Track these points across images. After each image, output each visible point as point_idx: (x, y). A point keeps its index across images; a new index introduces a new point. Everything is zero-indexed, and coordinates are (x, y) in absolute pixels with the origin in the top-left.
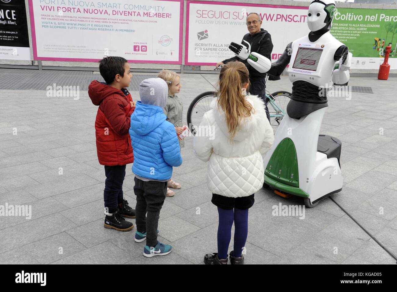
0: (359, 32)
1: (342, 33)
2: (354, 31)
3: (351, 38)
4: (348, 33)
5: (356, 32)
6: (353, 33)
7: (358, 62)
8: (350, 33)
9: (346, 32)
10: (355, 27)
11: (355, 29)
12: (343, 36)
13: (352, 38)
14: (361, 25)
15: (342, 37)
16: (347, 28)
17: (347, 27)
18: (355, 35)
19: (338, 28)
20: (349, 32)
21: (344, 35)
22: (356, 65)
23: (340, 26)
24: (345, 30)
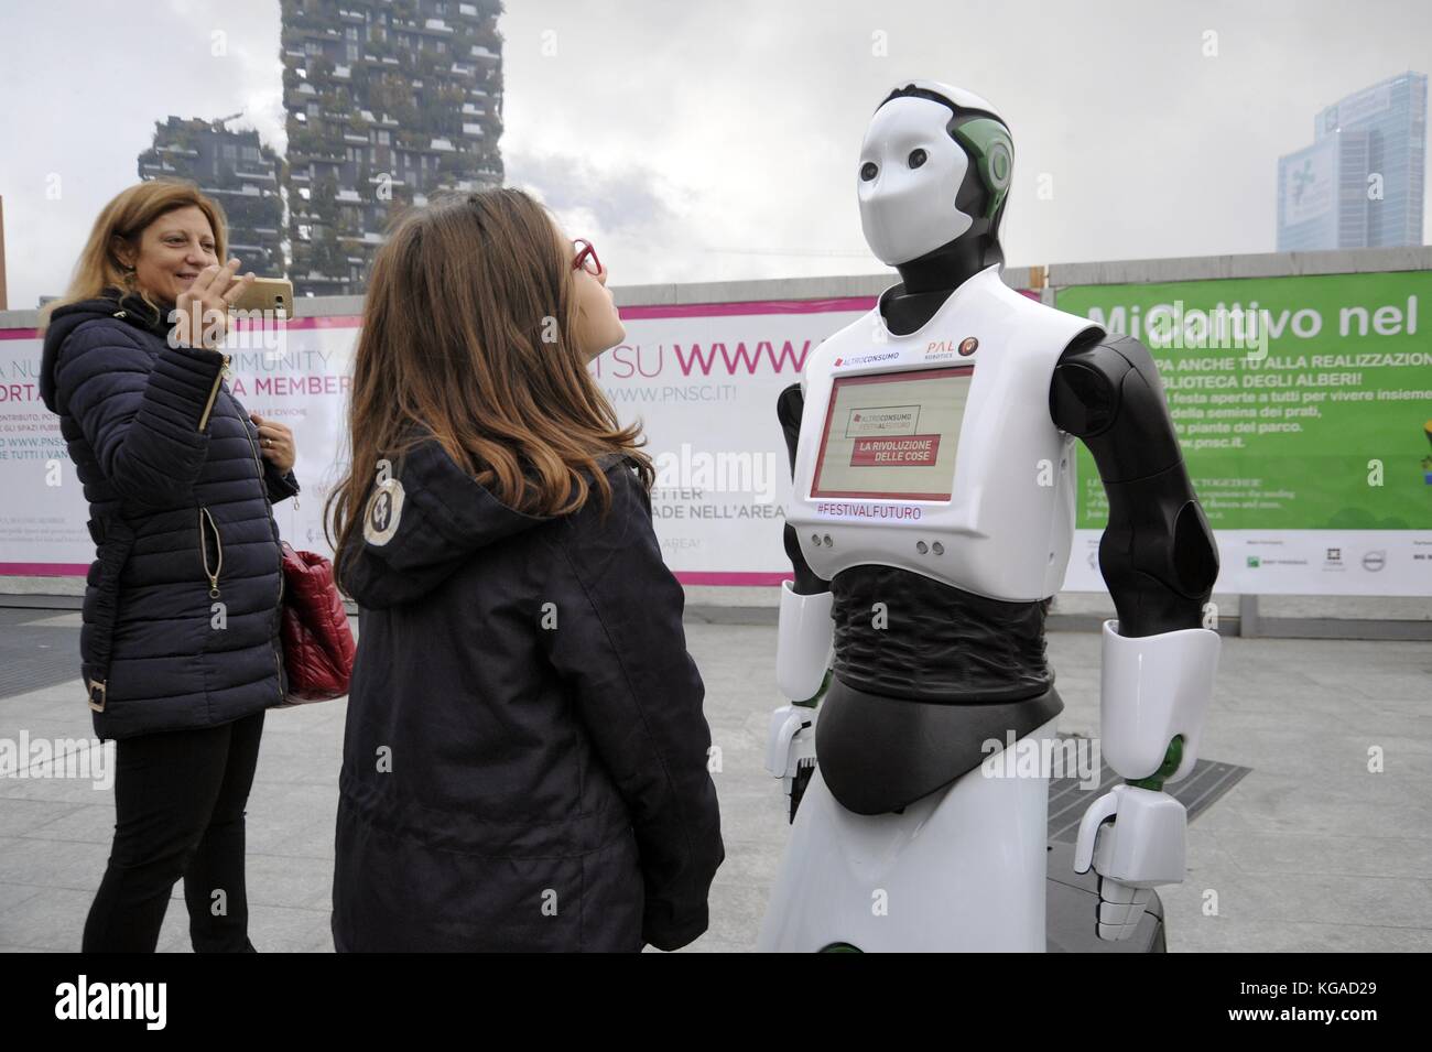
0: (1316, 397)
1: (1205, 407)
2: (1280, 390)
3: (1263, 428)
4: (1242, 405)
5: (1293, 397)
6: (1271, 404)
7: (1334, 555)
8: (1258, 406)
9: (1232, 398)
10: (1284, 373)
11: (1285, 381)
12: (1215, 421)
13: (1274, 428)
14: (1316, 361)
15: (1206, 429)
16: (1233, 381)
17: (1228, 374)
18: (1295, 412)
19: (1176, 383)
20: (1251, 398)
21: (1219, 414)
22: (1325, 570)
23: (1184, 373)
24: (1217, 391)
